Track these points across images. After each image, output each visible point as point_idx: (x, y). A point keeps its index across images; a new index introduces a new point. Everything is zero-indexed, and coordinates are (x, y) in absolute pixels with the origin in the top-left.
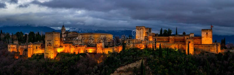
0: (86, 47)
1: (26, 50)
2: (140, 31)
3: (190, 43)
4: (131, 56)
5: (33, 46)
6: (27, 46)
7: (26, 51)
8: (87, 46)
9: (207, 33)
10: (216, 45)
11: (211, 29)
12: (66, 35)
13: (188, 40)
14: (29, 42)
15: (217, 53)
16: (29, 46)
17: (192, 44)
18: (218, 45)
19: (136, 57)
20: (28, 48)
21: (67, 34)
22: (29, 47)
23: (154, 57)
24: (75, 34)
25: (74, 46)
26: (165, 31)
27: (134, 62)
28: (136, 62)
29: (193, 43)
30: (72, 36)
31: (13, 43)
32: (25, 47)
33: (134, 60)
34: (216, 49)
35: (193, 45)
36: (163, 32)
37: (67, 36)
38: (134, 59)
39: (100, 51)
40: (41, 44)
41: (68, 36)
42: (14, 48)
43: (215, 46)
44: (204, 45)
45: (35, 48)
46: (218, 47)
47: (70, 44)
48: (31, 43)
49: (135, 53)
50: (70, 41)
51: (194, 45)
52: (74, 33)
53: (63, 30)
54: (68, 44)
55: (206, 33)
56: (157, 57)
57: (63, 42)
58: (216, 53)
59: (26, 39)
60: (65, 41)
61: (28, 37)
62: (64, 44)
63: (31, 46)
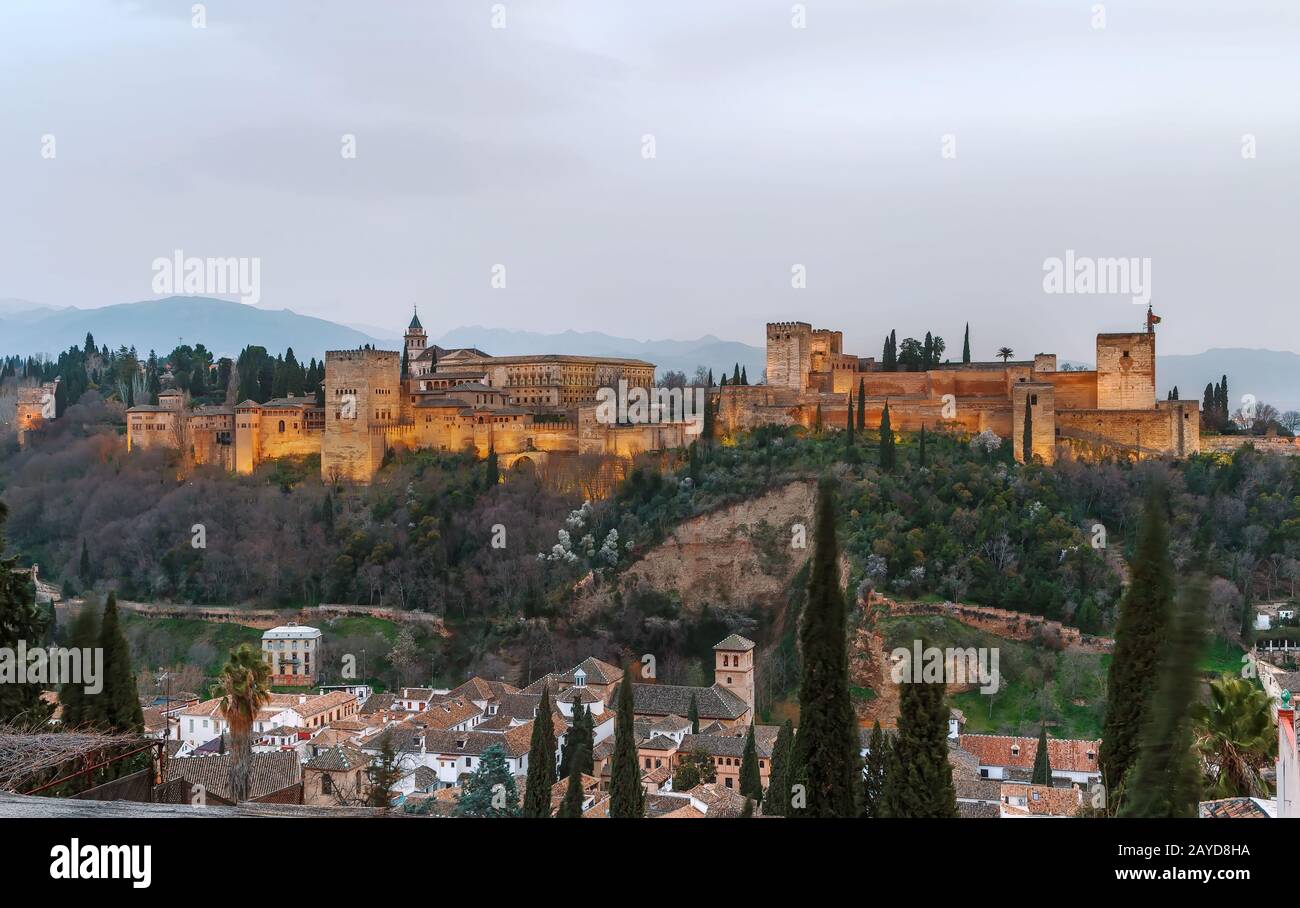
0: (525, 424)
1: (226, 439)
2: (787, 345)
3: (1035, 403)
4: (745, 468)
5: (261, 420)
6: (229, 418)
7: (224, 443)
8: (531, 419)
9: (1126, 354)
10: (1175, 416)
11: (1146, 331)
12: (428, 365)
13: (1025, 389)
14: (240, 400)
15: (1182, 454)
16: (241, 418)
17: (1046, 409)
18: (1187, 416)
19: (767, 475)
20: (239, 430)
21: (435, 362)
22: (244, 426)
23: (855, 472)
24: (470, 361)
25: (469, 421)
26: (911, 345)
27: (758, 497)
28: (764, 496)
29: (1050, 403)
30: (458, 369)
31: (154, 401)
32: (219, 424)
33: (757, 486)
34: (1175, 434)
35: (1052, 413)
36: (899, 351)
37: (433, 370)
38: (756, 482)
39: (594, 441)
40: (304, 407)
41: (439, 371)
42: (161, 427)
43: (1168, 420)
44: (1107, 412)
45: (276, 427)
46: (1185, 421)
47: (450, 412)
48: (252, 404)
49: (764, 451)
50: (448, 396)
51: (1058, 413)
52: (471, 358)
53: (415, 343)
54: (441, 410)
55: (1119, 355)
56: (872, 472)
57: (413, 400)
58: (1176, 454)
59: (225, 386)
60: (423, 395)
61: (234, 371)
62: (420, 411)
63: (254, 418)
